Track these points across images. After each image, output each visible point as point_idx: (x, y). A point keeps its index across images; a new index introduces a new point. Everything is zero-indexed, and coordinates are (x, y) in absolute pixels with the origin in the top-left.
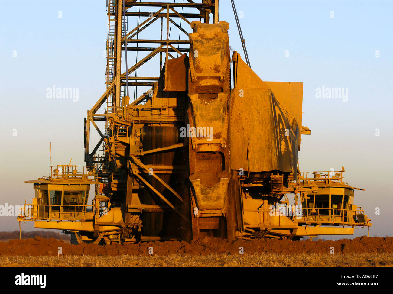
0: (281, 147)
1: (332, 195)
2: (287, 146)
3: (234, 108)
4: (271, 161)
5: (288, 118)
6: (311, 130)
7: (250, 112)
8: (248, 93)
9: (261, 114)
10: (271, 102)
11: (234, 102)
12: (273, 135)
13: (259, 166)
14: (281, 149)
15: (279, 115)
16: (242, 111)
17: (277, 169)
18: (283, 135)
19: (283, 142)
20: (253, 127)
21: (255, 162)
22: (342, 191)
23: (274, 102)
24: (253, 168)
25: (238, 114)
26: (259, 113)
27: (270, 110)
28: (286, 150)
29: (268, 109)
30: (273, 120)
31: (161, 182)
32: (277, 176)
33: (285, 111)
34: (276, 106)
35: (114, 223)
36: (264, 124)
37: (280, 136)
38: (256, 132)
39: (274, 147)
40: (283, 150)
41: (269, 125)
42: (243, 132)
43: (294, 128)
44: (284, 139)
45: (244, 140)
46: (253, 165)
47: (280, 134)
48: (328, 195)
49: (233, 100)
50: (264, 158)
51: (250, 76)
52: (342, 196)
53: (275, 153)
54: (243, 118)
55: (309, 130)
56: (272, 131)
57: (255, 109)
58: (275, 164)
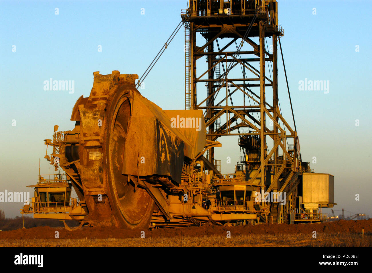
0: (161, 158)
1: (236, 191)
2: (166, 156)
3: (129, 131)
4: (153, 168)
5: (171, 136)
6: (221, 144)
7: (141, 133)
8: (140, 120)
9: (149, 134)
10: (155, 125)
11: (130, 126)
12: (155, 149)
13: (145, 172)
14: (161, 159)
15: (162, 134)
16: (135, 133)
17: (156, 173)
18: (164, 149)
19: (163, 154)
20: (143, 144)
21: (143, 169)
22: (244, 188)
23: (158, 125)
24: (142, 173)
25: (132, 135)
26: (147, 133)
27: (154, 131)
28: (165, 160)
29: (153, 130)
30: (156, 138)
31: (79, 185)
32: (163, 179)
33: (169, 132)
34: (160, 128)
35: (82, 214)
36: (150, 142)
37: (161, 149)
38: (145, 147)
39: (155, 158)
40: (162, 160)
41: (153, 142)
42: (135, 147)
43: (178, 143)
44: (164, 152)
45: (135, 154)
46: (142, 171)
47: (161, 148)
48: (233, 191)
49: (129, 125)
50: (149, 166)
51: (141, 108)
52: (244, 191)
53: (155, 162)
54: (136, 138)
55: (220, 144)
56: (154, 146)
57: (145, 130)
58: (154, 170)
